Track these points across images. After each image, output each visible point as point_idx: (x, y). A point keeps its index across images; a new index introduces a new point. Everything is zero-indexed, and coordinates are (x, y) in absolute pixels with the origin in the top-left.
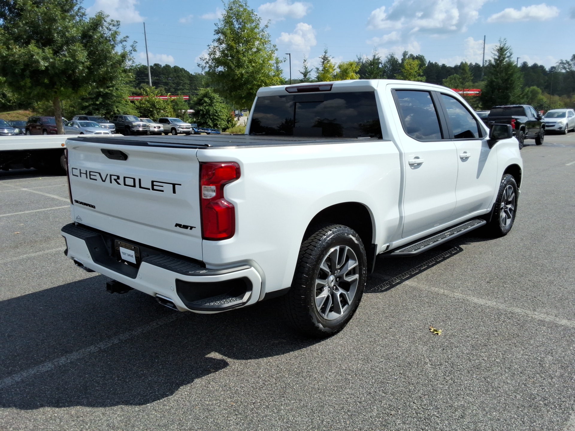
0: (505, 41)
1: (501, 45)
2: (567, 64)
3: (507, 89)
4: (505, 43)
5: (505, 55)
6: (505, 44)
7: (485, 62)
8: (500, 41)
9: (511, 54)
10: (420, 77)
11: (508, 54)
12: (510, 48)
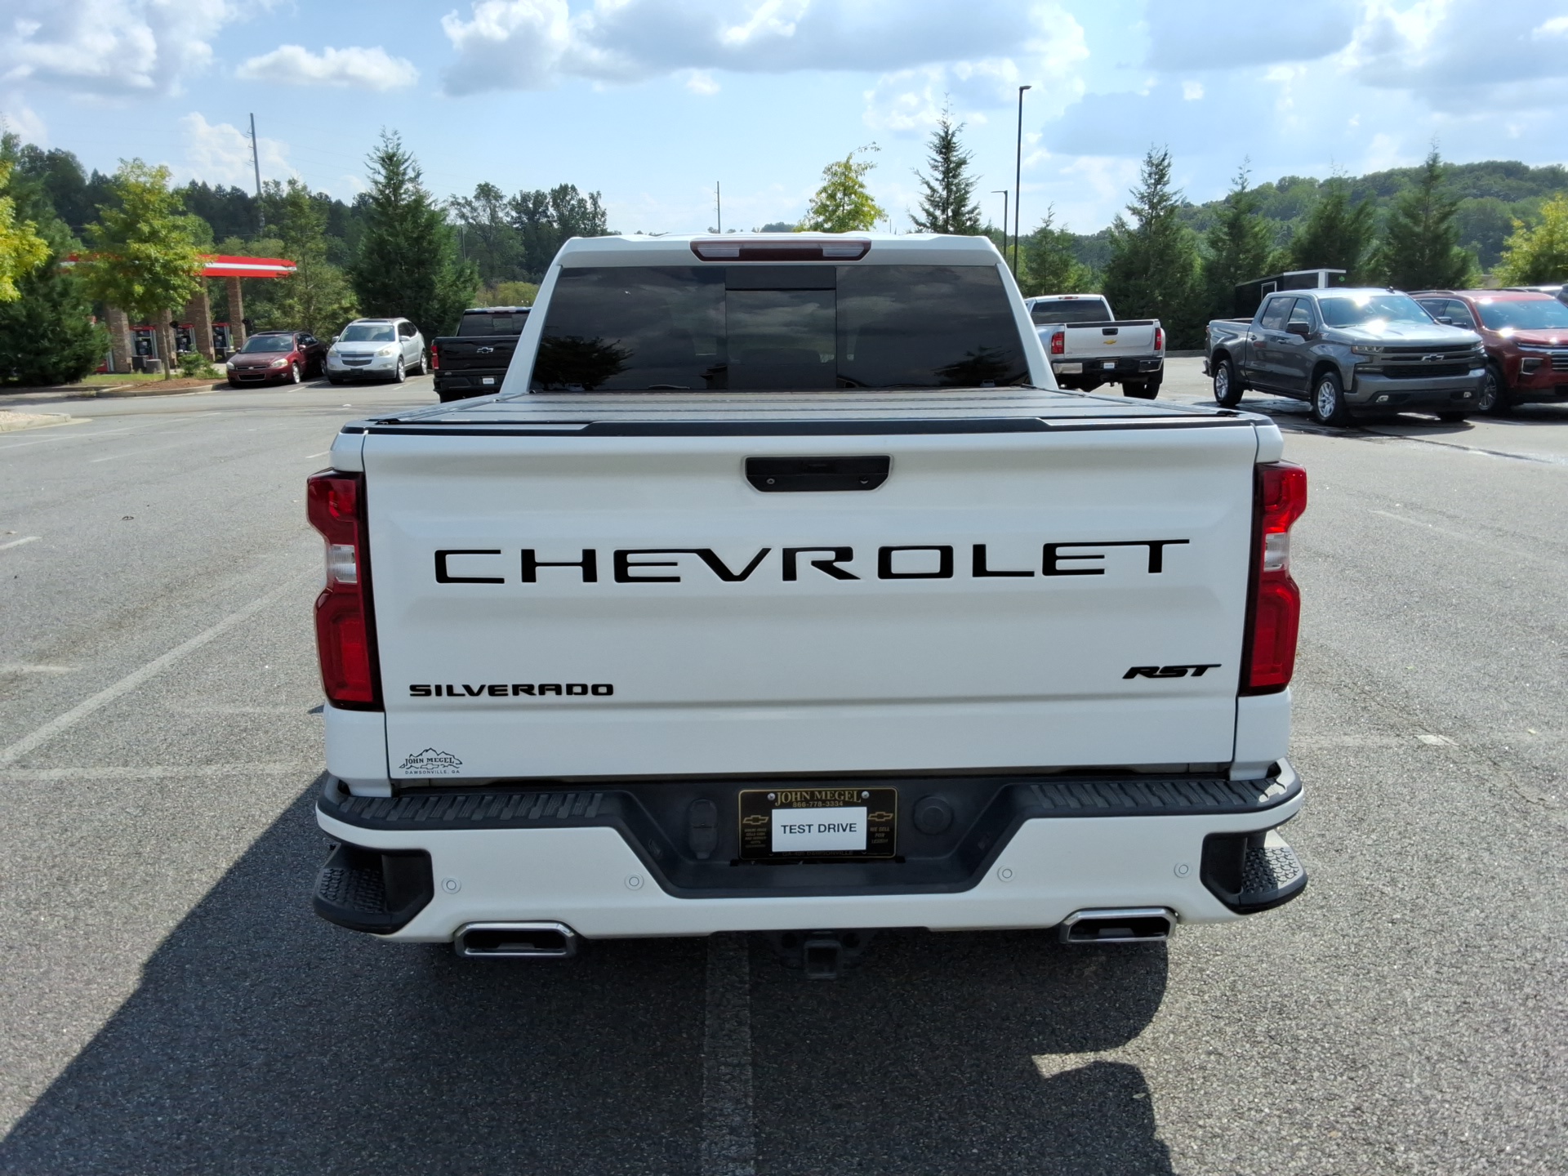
0: (396, 137)
1: (387, 146)
2: (469, 208)
3: (421, 263)
4: (396, 142)
5: (404, 174)
6: (399, 145)
7: (262, 185)
8: (383, 136)
9: (418, 175)
10: (177, 217)
11: (411, 174)
12: (412, 158)
